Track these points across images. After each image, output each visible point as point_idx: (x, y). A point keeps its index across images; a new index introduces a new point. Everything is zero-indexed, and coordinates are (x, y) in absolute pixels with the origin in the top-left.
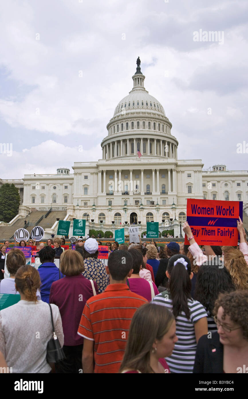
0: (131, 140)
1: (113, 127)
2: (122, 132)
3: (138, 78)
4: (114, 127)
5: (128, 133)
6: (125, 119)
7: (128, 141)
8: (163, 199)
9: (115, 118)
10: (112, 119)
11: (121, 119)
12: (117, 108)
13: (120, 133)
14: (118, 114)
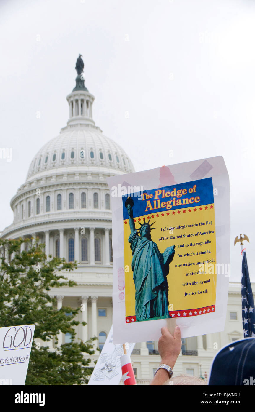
0: (69, 232)
1: (25, 204)
2: (49, 215)
3: (82, 101)
4: (30, 202)
5: (61, 217)
6: (53, 186)
7: (62, 235)
8: (187, 366)
9: (30, 184)
10: (24, 186)
11: (46, 187)
12: (34, 162)
13: (44, 216)
14: (38, 176)
